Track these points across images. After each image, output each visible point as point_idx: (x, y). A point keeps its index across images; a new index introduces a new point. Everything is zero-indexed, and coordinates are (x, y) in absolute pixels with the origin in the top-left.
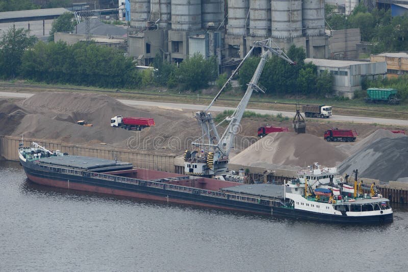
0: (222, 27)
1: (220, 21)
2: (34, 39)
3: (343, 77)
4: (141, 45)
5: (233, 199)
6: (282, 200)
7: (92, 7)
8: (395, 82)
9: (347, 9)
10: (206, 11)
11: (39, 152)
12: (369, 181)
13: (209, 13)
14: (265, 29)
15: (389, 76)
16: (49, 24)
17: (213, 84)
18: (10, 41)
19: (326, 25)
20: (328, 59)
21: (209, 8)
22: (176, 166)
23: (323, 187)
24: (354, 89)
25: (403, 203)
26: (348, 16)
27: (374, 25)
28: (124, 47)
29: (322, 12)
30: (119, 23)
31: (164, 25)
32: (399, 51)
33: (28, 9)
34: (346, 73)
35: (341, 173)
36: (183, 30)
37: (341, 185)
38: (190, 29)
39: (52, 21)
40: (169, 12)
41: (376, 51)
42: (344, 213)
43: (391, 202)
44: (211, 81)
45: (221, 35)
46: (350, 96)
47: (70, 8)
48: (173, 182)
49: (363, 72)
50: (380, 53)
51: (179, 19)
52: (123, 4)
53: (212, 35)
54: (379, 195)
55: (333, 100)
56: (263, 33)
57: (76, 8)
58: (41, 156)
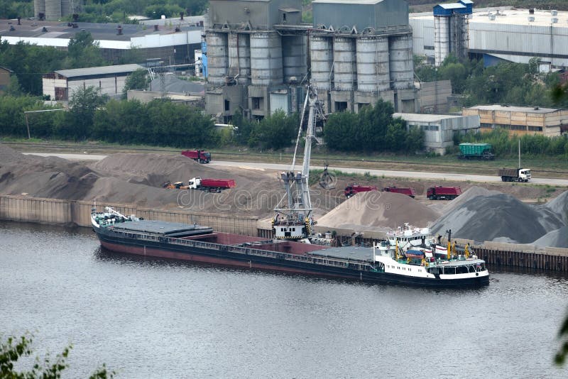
0: (306, 82)
1: (303, 75)
2: (106, 97)
3: (434, 132)
4: (220, 102)
5: (320, 263)
6: (372, 263)
7: (167, 62)
8: (489, 136)
9: (437, 60)
10: (288, 65)
11: (113, 217)
12: (462, 242)
13: (291, 67)
14: (351, 83)
15: (482, 130)
16: (122, 82)
18: (80, 100)
19: (415, 77)
20: (418, 113)
21: (291, 61)
22: (258, 230)
23: (414, 249)
24: (446, 144)
25: (499, 264)
26: (438, 68)
27: (465, 77)
28: (201, 104)
29: (411, 63)
30: (196, 80)
31: (243, 80)
32: (492, 103)
33: (99, 66)
34: (437, 128)
35: (433, 234)
36: (264, 85)
37: (434, 246)
38: (271, 84)
39: (125, 78)
40: (248, 66)
41: (469, 104)
42: (437, 276)
43: (486, 263)
44: (294, 139)
45: (304, 90)
46: (442, 152)
47: (143, 65)
48: (256, 247)
49: (455, 127)
50: (472, 106)
51: (259, 73)
52: (199, 59)
53: (294, 90)
54: (474, 256)
55: (424, 156)
56: (348, 87)
57: (150, 64)
58: (115, 222)
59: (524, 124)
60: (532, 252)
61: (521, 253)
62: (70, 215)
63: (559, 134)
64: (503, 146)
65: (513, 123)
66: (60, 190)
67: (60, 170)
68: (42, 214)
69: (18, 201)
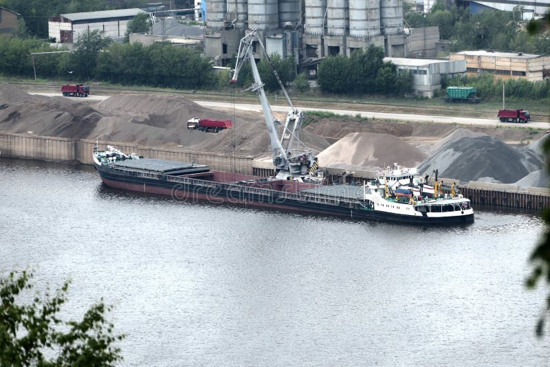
0: (300, 27)
1: (297, 20)
2: (109, 40)
3: (422, 76)
4: (217, 45)
5: (313, 201)
6: (362, 201)
7: (168, 7)
8: (475, 80)
9: (426, 7)
10: (284, 10)
11: (114, 155)
12: (449, 181)
13: (286, 12)
14: (343, 28)
15: (469, 75)
16: (124, 26)
17: (291, 84)
18: (85, 42)
19: (404, 23)
20: (407, 58)
21: (286, 7)
22: (254, 168)
23: (402, 188)
24: (434, 88)
25: (483, 203)
26: (426, 14)
27: (453, 24)
28: (200, 47)
29: (401, 10)
30: (195, 24)
31: (240, 24)
32: (478, 48)
33: (103, 9)
34: (425, 72)
35: (420, 173)
36: (261, 30)
37: (421, 185)
38: (267, 29)
39: (126, 22)
40: (245, 11)
41: (456, 50)
42: (424, 214)
43: (471, 202)
44: (289, 81)
45: (298, 34)
46: (430, 95)
47: (146, 9)
48: (250, 184)
49: (443, 70)
50: (459, 51)
51: (255, 19)
52: (199, 4)
53: (289, 34)
54: (460, 195)
55: (413, 99)
56: (341, 32)
57: (151, 9)
58: (116, 160)
59: (508, 69)
60: (515, 191)
61: (505, 193)
62: (73, 153)
63: (541, 79)
64: (488, 89)
65: (497, 68)
66: (63, 130)
67: (64, 110)
68: (47, 152)
69: (24, 139)
